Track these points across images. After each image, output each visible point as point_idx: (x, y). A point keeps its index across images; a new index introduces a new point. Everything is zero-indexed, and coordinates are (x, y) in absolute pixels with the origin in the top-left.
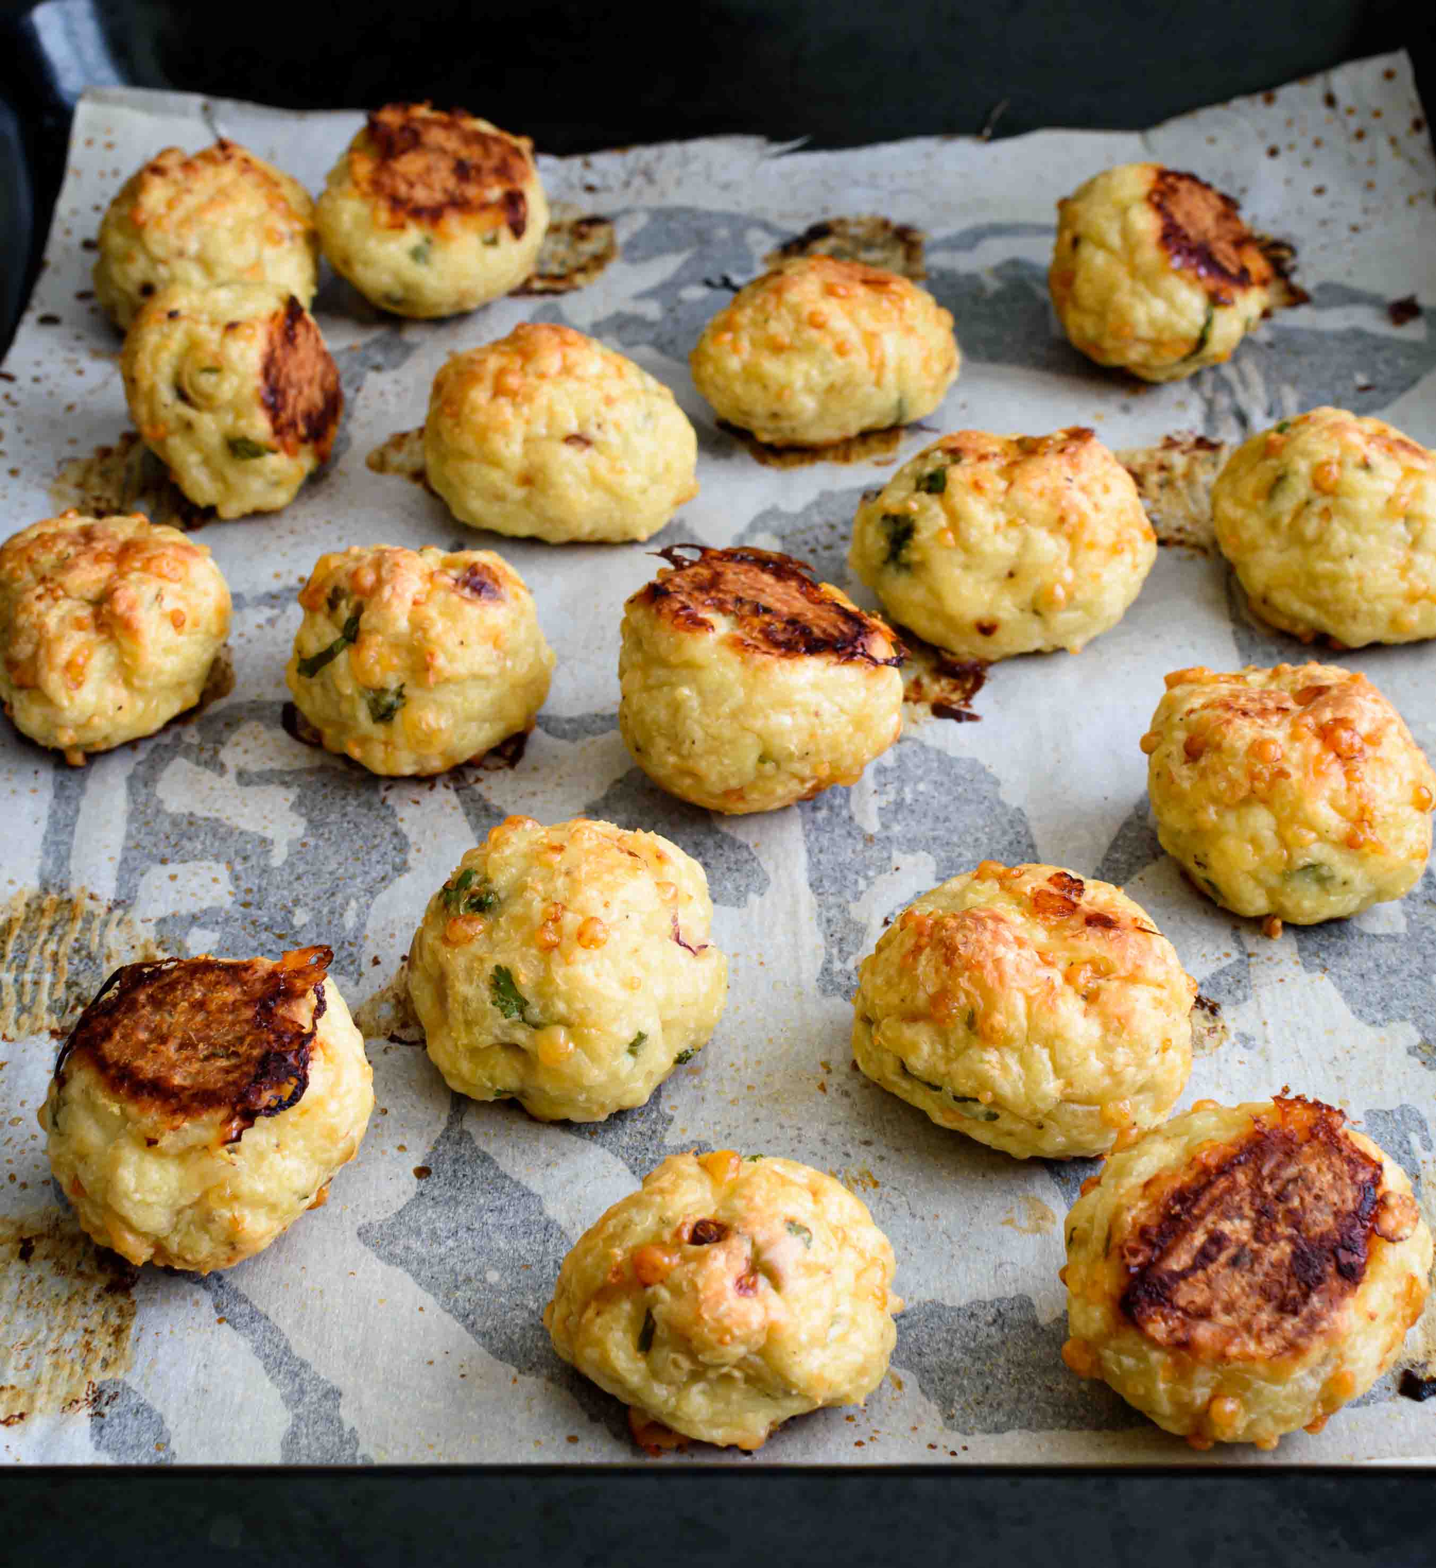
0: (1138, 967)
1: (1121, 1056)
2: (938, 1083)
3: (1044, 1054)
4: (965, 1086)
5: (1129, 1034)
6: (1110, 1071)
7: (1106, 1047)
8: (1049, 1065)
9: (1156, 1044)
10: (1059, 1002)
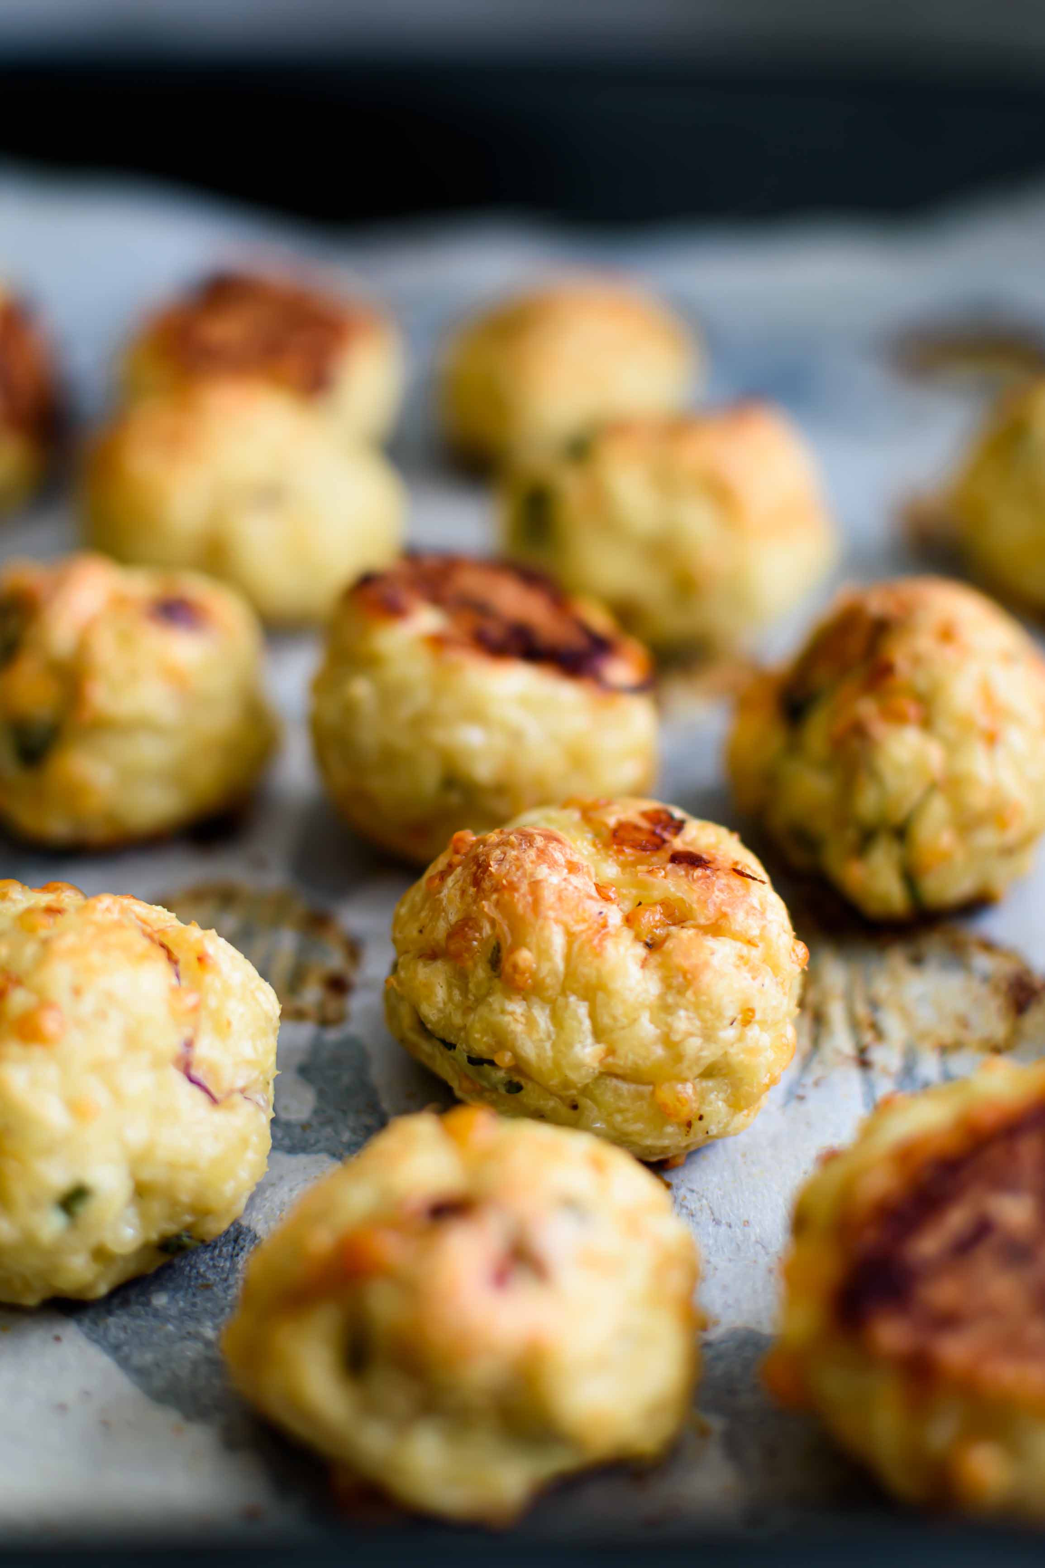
0: (725, 915)
1: (682, 1022)
2: (452, 1039)
3: (582, 1009)
4: (481, 1043)
5: (696, 993)
6: (667, 1040)
7: (665, 1008)
8: (587, 1024)
9: (731, 1012)
10: (609, 945)
